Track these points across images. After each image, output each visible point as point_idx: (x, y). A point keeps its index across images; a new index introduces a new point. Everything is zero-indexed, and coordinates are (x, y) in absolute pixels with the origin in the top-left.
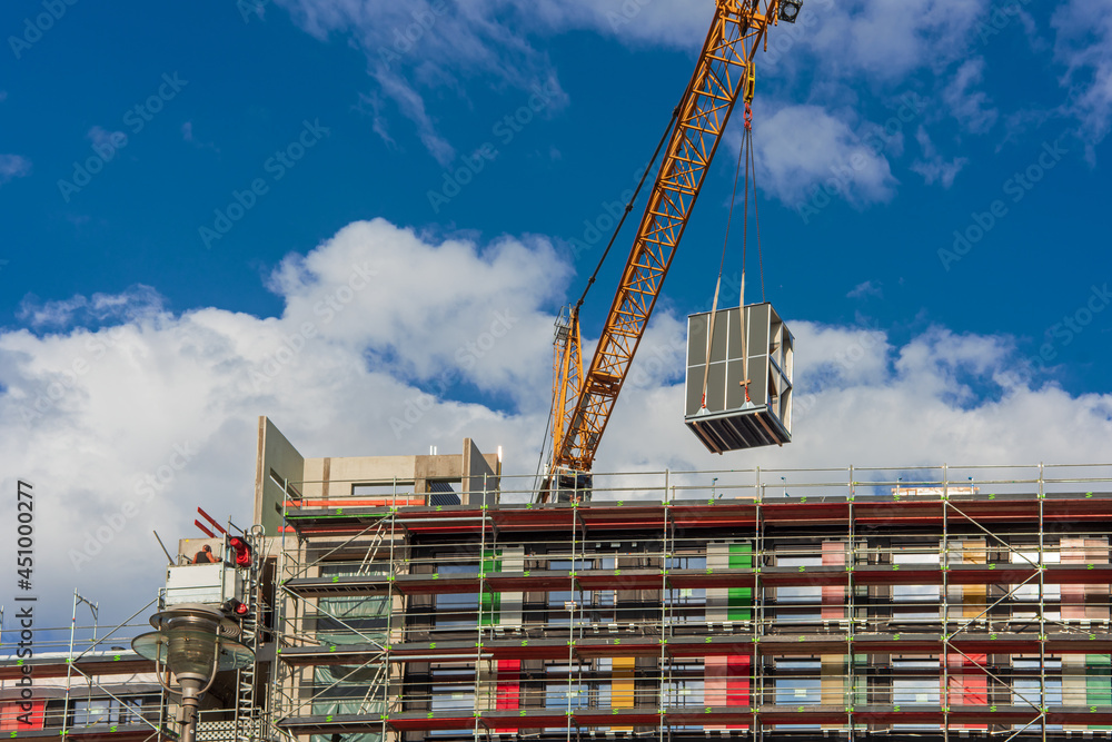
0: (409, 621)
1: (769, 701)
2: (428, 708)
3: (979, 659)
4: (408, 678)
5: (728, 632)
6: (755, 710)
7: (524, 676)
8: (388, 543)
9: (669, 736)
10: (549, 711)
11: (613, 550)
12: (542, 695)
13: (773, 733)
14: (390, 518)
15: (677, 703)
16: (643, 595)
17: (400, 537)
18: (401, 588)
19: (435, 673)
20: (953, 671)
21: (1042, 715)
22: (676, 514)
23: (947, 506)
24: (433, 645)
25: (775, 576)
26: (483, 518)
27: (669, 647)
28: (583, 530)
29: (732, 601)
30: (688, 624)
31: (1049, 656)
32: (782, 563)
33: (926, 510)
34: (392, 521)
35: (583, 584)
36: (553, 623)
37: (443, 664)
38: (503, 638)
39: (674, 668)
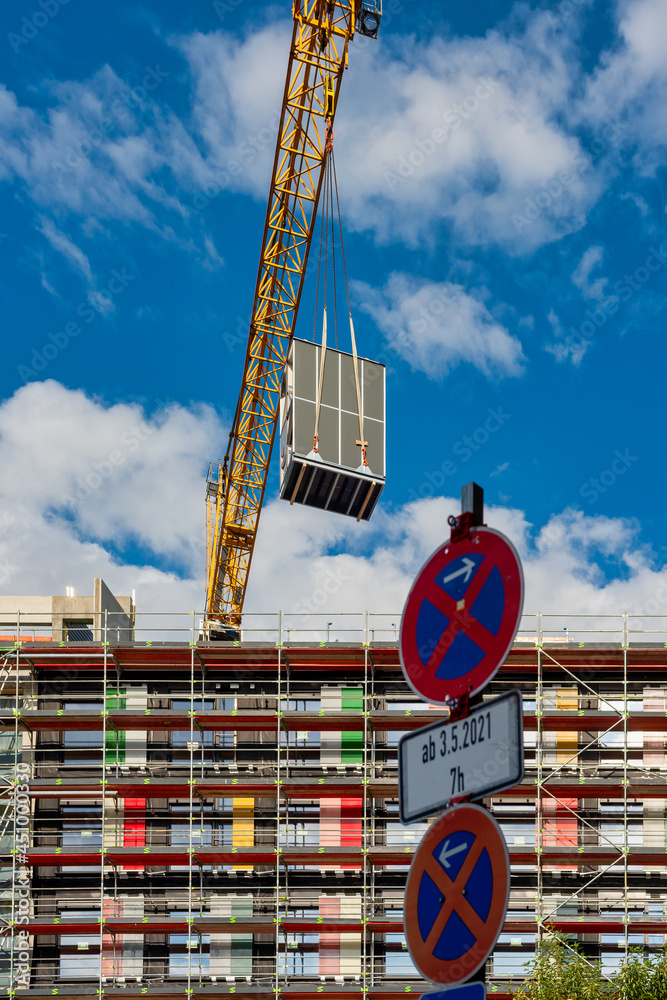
0: (39, 757)
1: (380, 842)
2: (59, 844)
3: (569, 803)
4: (38, 813)
5: (342, 775)
6: (366, 851)
7: (148, 814)
8: (14, 678)
9: (286, 876)
10: (174, 848)
11: (232, 691)
12: (167, 833)
13: (384, 873)
14: (15, 652)
15: (295, 843)
16: (262, 737)
17: (27, 673)
18: (28, 723)
19: (66, 810)
20: (547, 815)
21: (624, 856)
22: (290, 657)
23: (542, 654)
24: (59, 782)
25: (383, 720)
26: (105, 655)
27: (285, 788)
28: (202, 670)
29: (345, 744)
30: (307, 766)
31: (632, 800)
32: (391, 707)
33: (523, 657)
34: (17, 656)
35: (203, 724)
36: (176, 764)
37: (73, 801)
38: (129, 776)
39: (291, 809)
